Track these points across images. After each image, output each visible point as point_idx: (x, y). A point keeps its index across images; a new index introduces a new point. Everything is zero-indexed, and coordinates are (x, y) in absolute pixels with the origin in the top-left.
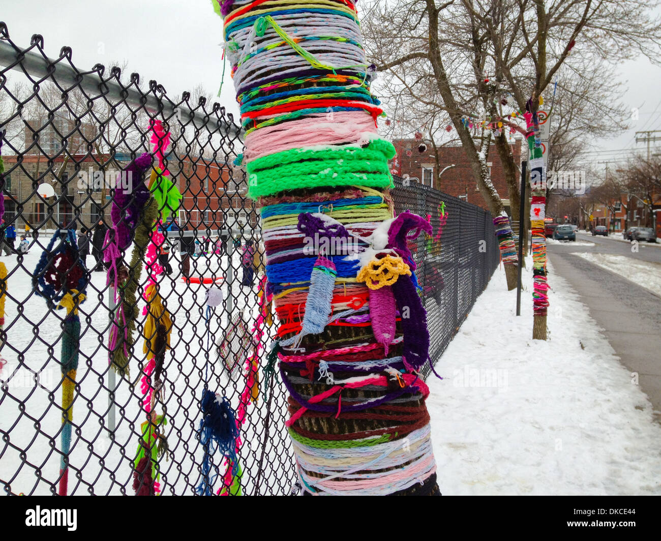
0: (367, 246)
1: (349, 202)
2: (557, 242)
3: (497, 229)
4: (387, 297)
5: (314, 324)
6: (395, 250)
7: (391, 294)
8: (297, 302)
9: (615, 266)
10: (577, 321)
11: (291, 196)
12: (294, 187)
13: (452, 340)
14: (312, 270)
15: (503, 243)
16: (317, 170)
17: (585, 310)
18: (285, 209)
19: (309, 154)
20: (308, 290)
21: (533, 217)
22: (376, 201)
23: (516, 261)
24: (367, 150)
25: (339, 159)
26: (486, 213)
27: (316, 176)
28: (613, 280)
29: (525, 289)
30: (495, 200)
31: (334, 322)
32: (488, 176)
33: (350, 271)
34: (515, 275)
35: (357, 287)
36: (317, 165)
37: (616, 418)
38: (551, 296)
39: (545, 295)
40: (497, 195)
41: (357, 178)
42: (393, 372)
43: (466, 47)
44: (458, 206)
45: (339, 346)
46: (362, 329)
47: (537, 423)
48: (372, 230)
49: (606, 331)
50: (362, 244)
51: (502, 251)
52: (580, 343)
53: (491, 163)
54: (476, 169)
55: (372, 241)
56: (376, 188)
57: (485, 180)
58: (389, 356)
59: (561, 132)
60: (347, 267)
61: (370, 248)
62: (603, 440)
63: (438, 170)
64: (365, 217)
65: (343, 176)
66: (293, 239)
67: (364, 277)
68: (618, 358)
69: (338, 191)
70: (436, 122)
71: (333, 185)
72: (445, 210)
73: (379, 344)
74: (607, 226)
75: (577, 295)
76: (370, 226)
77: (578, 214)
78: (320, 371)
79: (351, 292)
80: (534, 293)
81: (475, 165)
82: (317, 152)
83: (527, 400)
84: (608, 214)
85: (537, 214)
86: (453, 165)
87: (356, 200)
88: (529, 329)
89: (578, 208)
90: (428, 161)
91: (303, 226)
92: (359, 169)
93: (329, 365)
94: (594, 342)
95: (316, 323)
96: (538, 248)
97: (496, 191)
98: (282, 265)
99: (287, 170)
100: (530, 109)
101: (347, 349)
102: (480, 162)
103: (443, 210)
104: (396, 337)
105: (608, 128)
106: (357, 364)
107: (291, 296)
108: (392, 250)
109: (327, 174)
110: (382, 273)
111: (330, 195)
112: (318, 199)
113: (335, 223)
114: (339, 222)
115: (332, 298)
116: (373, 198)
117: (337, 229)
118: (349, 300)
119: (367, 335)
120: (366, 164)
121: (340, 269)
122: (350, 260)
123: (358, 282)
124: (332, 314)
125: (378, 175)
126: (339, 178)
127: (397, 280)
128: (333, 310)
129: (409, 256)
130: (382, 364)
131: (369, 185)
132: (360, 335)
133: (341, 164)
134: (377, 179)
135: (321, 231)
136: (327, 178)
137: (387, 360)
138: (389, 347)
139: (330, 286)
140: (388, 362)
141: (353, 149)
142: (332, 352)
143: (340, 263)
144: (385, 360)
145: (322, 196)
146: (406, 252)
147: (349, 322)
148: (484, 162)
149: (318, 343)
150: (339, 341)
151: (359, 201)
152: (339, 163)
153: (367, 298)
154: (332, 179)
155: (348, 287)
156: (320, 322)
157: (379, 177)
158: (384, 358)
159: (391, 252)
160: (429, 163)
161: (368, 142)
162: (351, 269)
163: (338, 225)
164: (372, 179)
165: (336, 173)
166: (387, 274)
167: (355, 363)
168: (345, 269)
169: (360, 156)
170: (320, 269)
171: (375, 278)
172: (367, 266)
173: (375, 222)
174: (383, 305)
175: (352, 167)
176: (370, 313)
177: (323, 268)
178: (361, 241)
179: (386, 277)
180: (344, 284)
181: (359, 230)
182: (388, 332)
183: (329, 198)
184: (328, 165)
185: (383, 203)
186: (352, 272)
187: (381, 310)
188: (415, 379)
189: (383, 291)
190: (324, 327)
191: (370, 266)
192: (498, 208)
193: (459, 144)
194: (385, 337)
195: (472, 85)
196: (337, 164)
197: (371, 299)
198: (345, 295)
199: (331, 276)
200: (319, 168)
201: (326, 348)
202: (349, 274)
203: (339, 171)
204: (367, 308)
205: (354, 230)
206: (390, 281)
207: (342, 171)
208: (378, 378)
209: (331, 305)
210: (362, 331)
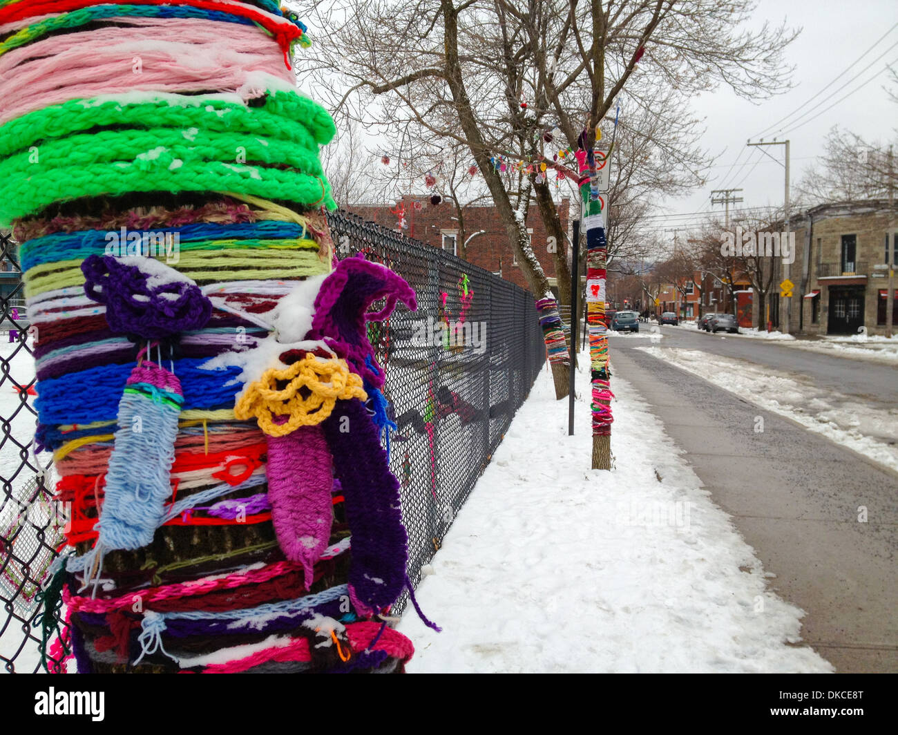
0: (264, 334)
1: (218, 231)
2: (616, 334)
3: (541, 316)
4: (311, 452)
5: (127, 525)
6: (330, 344)
7: (322, 443)
8: (93, 471)
9: (690, 363)
10: (649, 441)
11: (72, 216)
12: (74, 193)
13: (481, 475)
14: (121, 393)
15: (550, 334)
16: (133, 151)
17: (657, 425)
18: (62, 247)
19: (109, 112)
20: (112, 441)
21: (590, 298)
22: (288, 232)
23: (566, 360)
24: (261, 112)
25: (187, 127)
26: (526, 294)
27: (129, 165)
28: (689, 382)
29: (578, 397)
30: (537, 276)
31: (180, 516)
32: (528, 243)
33: (218, 395)
34: (565, 378)
35: (238, 432)
36: (131, 139)
37: (716, 588)
38: (615, 408)
39: (608, 406)
40: (540, 268)
41: (234, 174)
42: (325, 626)
43: (496, 69)
44: (489, 283)
45: (192, 574)
46: (249, 529)
47: (604, 602)
48: (277, 297)
49: (688, 453)
50: (251, 330)
51: (548, 346)
52: (656, 472)
53: (532, 229)
54: (512, 233)
55: (274, 322)
56: (289, 204)
57: (525, 249)
58: (316, 588)
59: (620, 188)
60: (212, 384)
61: (271, 338)
62: (700, 626)
63: (462, 237)
64: (259, 268)
65: (199, 167)
66: (80, 319)
67: (252, 406)
68: (708, 493)
69: (189, 203)
70: (459, 173)
71: (174, 188)
72: (468, 287)
73: (291, 563)
74: (676, 313)
75: (647, 405)
76: (271, 289)
77: (640, 298)
78: (141, 638)
79: (223, 442)
80: (592, 405)
81: (510, 228)
82: (131, 107)
83: (589, 565)
84: (678, 297)
85: (595, 293)
86: (482, 231)
87: (235, 226)
88: (587, 454)
89: (641, 289)
90: (449, 225)
91: (98, 288)
92: (242, 153)
93: (167, 621)
94: (674, 470)
95: (131, 522)
96: (597, 341)
97: (538, 264)
98: (59, 381)
99: (60, 151)
100: (584, 144)
101: (211, 580)
102: (517, 224)
103: (465, 286)
104: (334, 541)
105: (679, 183)
106: (235, 614)
107: (80, 457)
108: (321, 344)
109: (157, 160)
110: (295, 397)
111: (168, 215)
112: (135, 221)
113: (179, 281)
114: (188, 279)
115: (172, 459)
116: (280, 224)
117: (181, 294)
118: (216, 464)
119: (261, 543)
120: (258, 145)
121: (191, 391)
122: (218, 368)
123: (239, 419)
124: (174, 498)
125: (290, 172)
126: (188, 172)
127: (333, 411)
128: (176, 488)
129: (368, 355)
130: (296, 611)
131: (269, 193)
132: (245, 546)
133: (192, 139)
134: (287, 181)
135: (138, 298)
136: (156, 170)
137: (310, 599)
138: (315, 567)
139: (166, 431)
140: (314, 602)
141: (222, 106)
142: (174, 590)
143: (192, 376)
144: (305, 598)
145: (149, 216)
146: (361, 346)
147: (217, 516)
148: (523, 224)
149: (142, 568)
150: (193, 561)
151: (242, 229)
152: (187, 137)
153: (261, 455)
154: (170, 174)
155: (214, 433)
156: (141, 519)
157: (293, 178)
158: (303, 593)
159: (318, 347)
160: (451, 228)
161: (263, 94)
162: (220, 390)
163: (183, 285)
164: (274, 181)
165: (180, 159)
166: (309, 398)
167: (230, 615)
168: (206, 389)
169: (242, 125)
170: (141, 390)
171: (279, 409)
172: (259, 380)
173: (283, 279)
174: (302, 471)
175: (221, 148)
176: (270, 491)
177: (149, 387)
178: (247, 324)
179: (305, 405)
180: (205, 424)
181: (242, 297)
182: (313, 532)
183: (166, 221)
184: (160, 141)
185: (305, 238)
186: (224, 395)
187: (295, 483)
188: (380, 632)
189: (301, 437)
190: (153, 531)
191: (265, 381)
192: (543, 287)
193: (490, 202)
194: (305, 544)
195: (505, 120)
196: (183, 138)
197: (272, 459)
198: (206, 452)
199: (167, 407)
200: (135, 146)
201: (160, 582)
202: (215, 401)
203: (189, 154)
204: (263, 480)
205: (230, 298)
206: (315, 414)
207: (196, 156)
208: (286, 646)
209: (170, 476)
210: (249, 535)
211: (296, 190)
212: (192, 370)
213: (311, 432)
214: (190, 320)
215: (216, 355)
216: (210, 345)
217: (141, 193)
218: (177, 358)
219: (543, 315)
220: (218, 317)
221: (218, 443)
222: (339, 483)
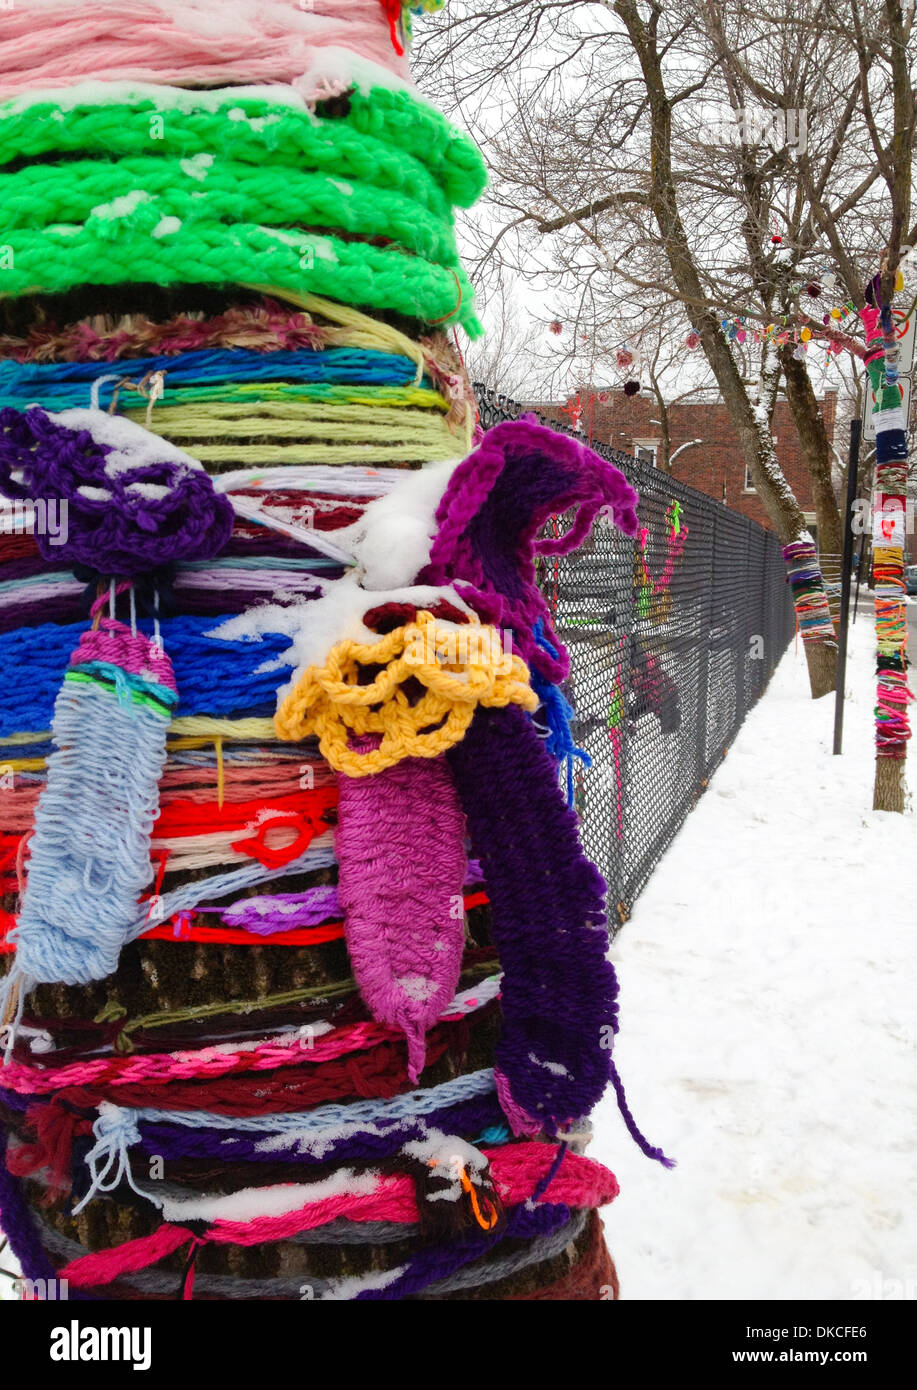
0: (335, 571)
1: (251, 365)
3: (791, 569)
4: (425, 807)
5: (66, 937)
6: (467, 596)
7: (446, 791)
8: (15, 825)
13: (692, 809)
14: (59, 681)
15: (803, 598)
16: (85, 200)
19: (40, 124)
22: (389, 373)
23: (830, 637)
24: (340, 129)
25: (189, 154)
26: (768, 535)
27: (77, 229)
30: (786, 507)
31: (168, 923)
32: (774, 456)
33: (244, 690)
34: (828, 665)
35: (283, 762)
36: (82, 178)
39: (904, 713)
40: (792, 495)
41: (283, 248)
42: (447, 1155)
43: (728, 192)
44: (711, 515)
45: (192, 1037)
46: (301, 954)
47: (898, 1026)
48: (364, 499)
50: (310, 563)
51: (800, 616)
53: (780, 437)
54: (749, 441)
55: (355, 549)
56: (391, 316)
57: (768, 465)
58: (433, 1076)
60: (232, 667)
61: (350, 579)
63: (666, 450)
64: (329, 442)
65: (213, 234)
67: (309, 715)
69: (194, 309)
71: (163, 276)
72: (681, 520)
73: (382, 1027)
76: (352, 483)
78: (90, 1158)
79: (254, 782)
80: (878, 709)
81: (746, 433)
82: (81, 112)
83: (871, 964)
86: (698, 441)
87: (284, 356)
88: (865, 786)
90: (647, 432)
91: (17, 476)
92: (300, 208)
93: (142, 1126)
95: (74, 932)
96: (888, 609)
97: (789, 488)
100: (876, 297)
101: (226, 1052)
102: (756, 426)
103: (677, 519)
104: (467, 983)
106: (270, 1123)
108: (448, 593)
109: (130, 219)
110: (394, 698)
111: (154, 330)
112: (91, 344)
113: (168, 460)
114: (190, 459)
115: (154, 812)
116: (373, 356)
117: (172, 486)
118: (240, 825)
119: (324, 982)
120: (331, 193)
121: (193, 680)
122: (245, 637)
123: (283, 738)
124: (158, 885)
125: (394, 253)
126: (192, 242)
127: (469, 731)
128: (162, 868)
129: (539, 620)
130: (391, 1122)
131: (351, 291)
132: (294, 987)
133: (201, 176)
134: (389, 269)
135: (89, 492)
136: (128, 237)
137: (418, 1098)
138: (429, 1034)
139: (142, 759)
140: (427, 1106)
141: (262, 111)
142: (155, 1067)
143: (197, 650)
144: (408, 1097)
145: (116, 334)
146: (525, 601)
147: (240, 927)
148: (765, 428)
149: (98, 1020)
150: (193, 1013)
151: (298, 363)
152: (190, 171)
153: (327, 810)
154: (156, 247)
155: (237, 763)
156: (93, 928)
157: (402, 264)
158: (406, 1087)
159: (443, 600)
160: (648, 436)
161: (344, 89)
162: (249, 679)
163: (177, 468)
164: (362, 266)
165: (177, 216)
166: (421, 702)
167: (262, 1123)
168: (221, 678)
169: (302, 154)
170: (97, 676)
171: (361, 721)
172: (322, 664)
173: (377, 465)
174: (406, 845)
175: (259, 197)
176: (341, 882)
177: (110, 671)
178: (305, 551)
179: (412, 716)
180: (218, 746)
181: (294, 498)
182: (426, 969)
183: (149, 343)
184: (136, 180)
185: (421, 387)
186: (256, 690)
187: (392, 868)
188: (555, 1164)
189: (403, 779)
190: (117, 951)
191: (334, 666)
192: (794, 525)
193: (712, 397)
194: (409, 992)
195: (741, 269)
196: (184, 176)
197: (347, 820)
198: (221, 801)
199: (145, 711)
200: (90, 192)
201: (131, 1048)
202: (239, 701)
203: (194, 207)
204: (329, 859)
205: (272, 499)
206: (433, 735)
207: (207, 211)
208: (371, 1192)
209: (149, 844)
210: (302, 965)
211: (405, 289)
212: (196, 639)
213: (426, 769)
214: (187, 538)
215: (243, 611)
216: (231, 591)
217: (102, 288)
218: (165, 615)
219: (795, 567)
220: (247, 536)
221: (244, 782)
222: (480, 871)
